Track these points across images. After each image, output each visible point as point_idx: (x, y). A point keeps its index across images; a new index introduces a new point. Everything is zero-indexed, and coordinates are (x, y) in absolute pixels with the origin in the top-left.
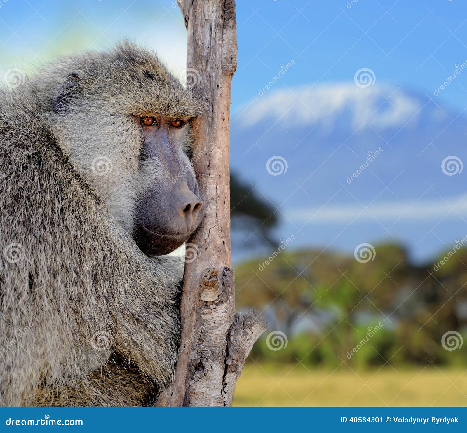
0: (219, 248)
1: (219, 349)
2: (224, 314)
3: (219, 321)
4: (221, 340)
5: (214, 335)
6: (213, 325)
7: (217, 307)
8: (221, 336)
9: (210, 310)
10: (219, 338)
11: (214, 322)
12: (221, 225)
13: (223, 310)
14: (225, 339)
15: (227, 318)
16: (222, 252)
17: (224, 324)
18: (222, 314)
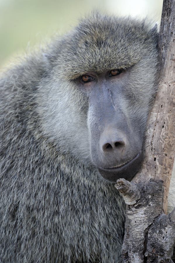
0: (149, 163)
1: (138, 243)
2: (144, 216)
3: (139, 221)
4: (140, 236)
5: (135, 232)
6: (135, 224)
7: (136, 210)
8: (140, 233)
9: (131, 211)
10: (138, 235)
11: (136, 222)
12: (155, 145)
13: (143, 212)
14: (143, 236)
15: (147, 219)
16: (151, 166)
17: (143, 224)
18: (141, 216)
